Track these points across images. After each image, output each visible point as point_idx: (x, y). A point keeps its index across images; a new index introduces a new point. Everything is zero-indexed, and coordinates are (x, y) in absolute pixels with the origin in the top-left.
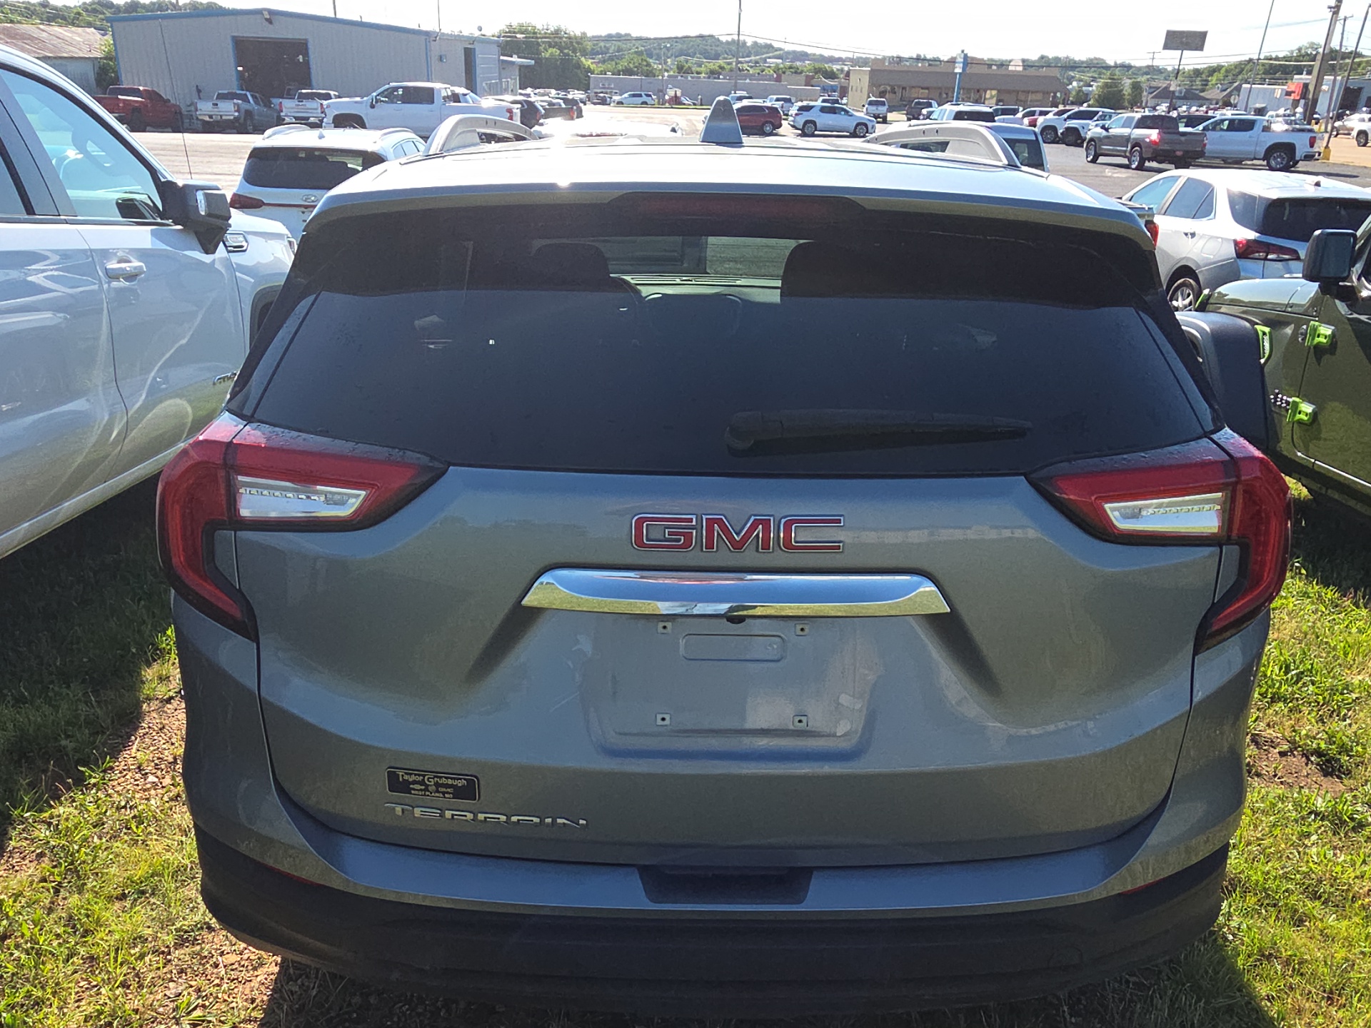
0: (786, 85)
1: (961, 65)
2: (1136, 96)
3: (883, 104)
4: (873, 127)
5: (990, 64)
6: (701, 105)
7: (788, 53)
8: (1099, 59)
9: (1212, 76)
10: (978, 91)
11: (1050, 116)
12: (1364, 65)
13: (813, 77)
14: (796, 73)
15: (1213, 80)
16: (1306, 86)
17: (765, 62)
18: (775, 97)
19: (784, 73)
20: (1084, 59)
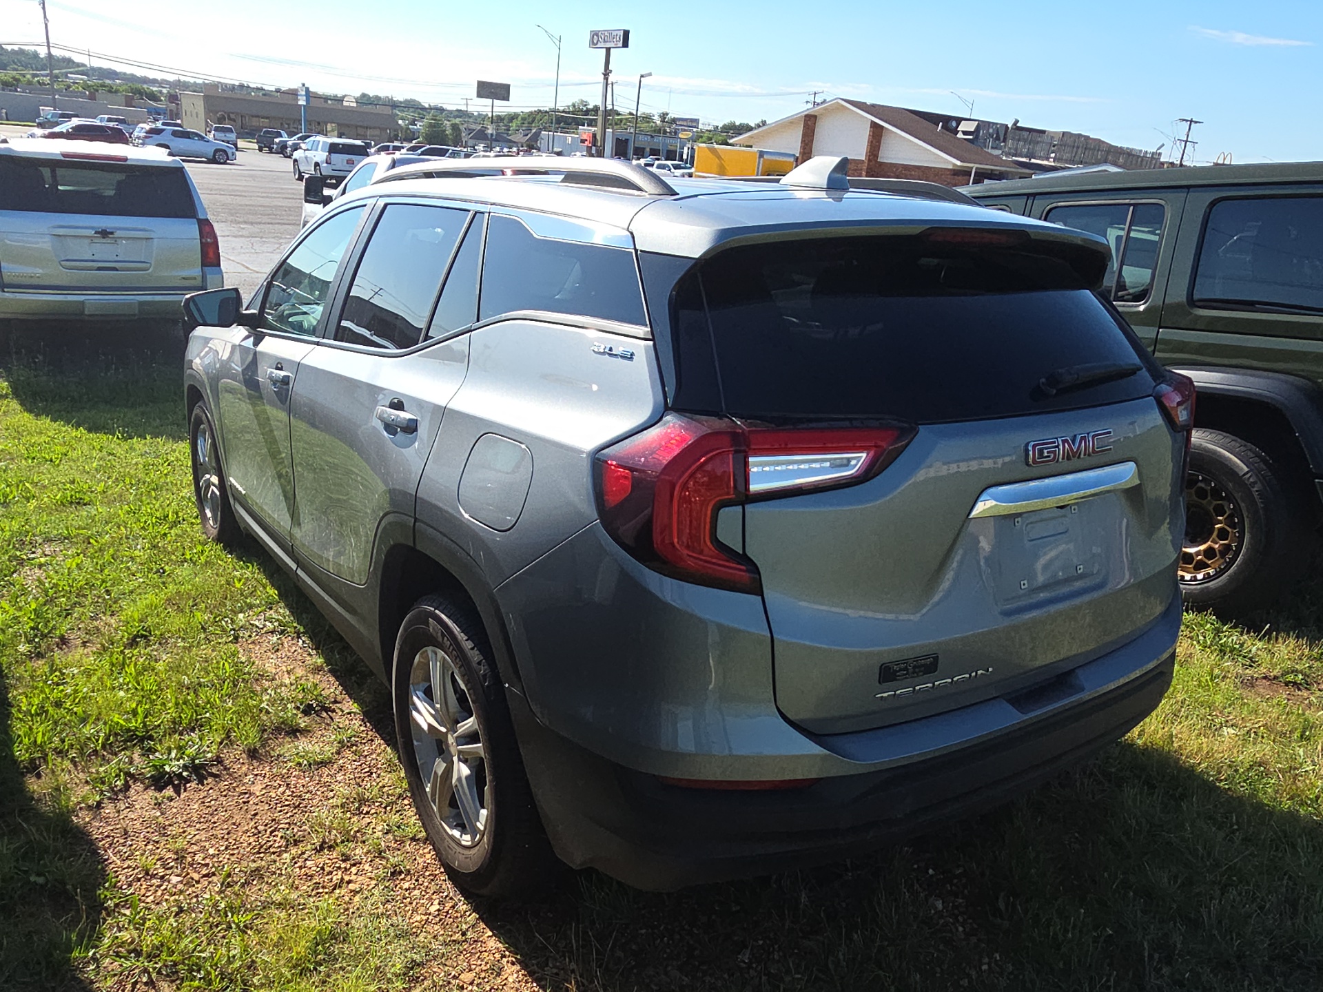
0: (107, 104)
1: (305, 98)
2: (456, 136)
3: (230, 131)
4: (233, 154)
5: (326, 98)
6: (8, 120)
7: (93, 69)
8: (415, 101)
9: (512, 122)
10: (319, 123)
11: (404, 151)
12: (624, 121)
13: (132, 98)
14: (110, 91)
15: (514, 125)
16: (594, 136)
17: (67, 77)
18: (106, 116)
19: (97, 91)
20: (401, 99)
